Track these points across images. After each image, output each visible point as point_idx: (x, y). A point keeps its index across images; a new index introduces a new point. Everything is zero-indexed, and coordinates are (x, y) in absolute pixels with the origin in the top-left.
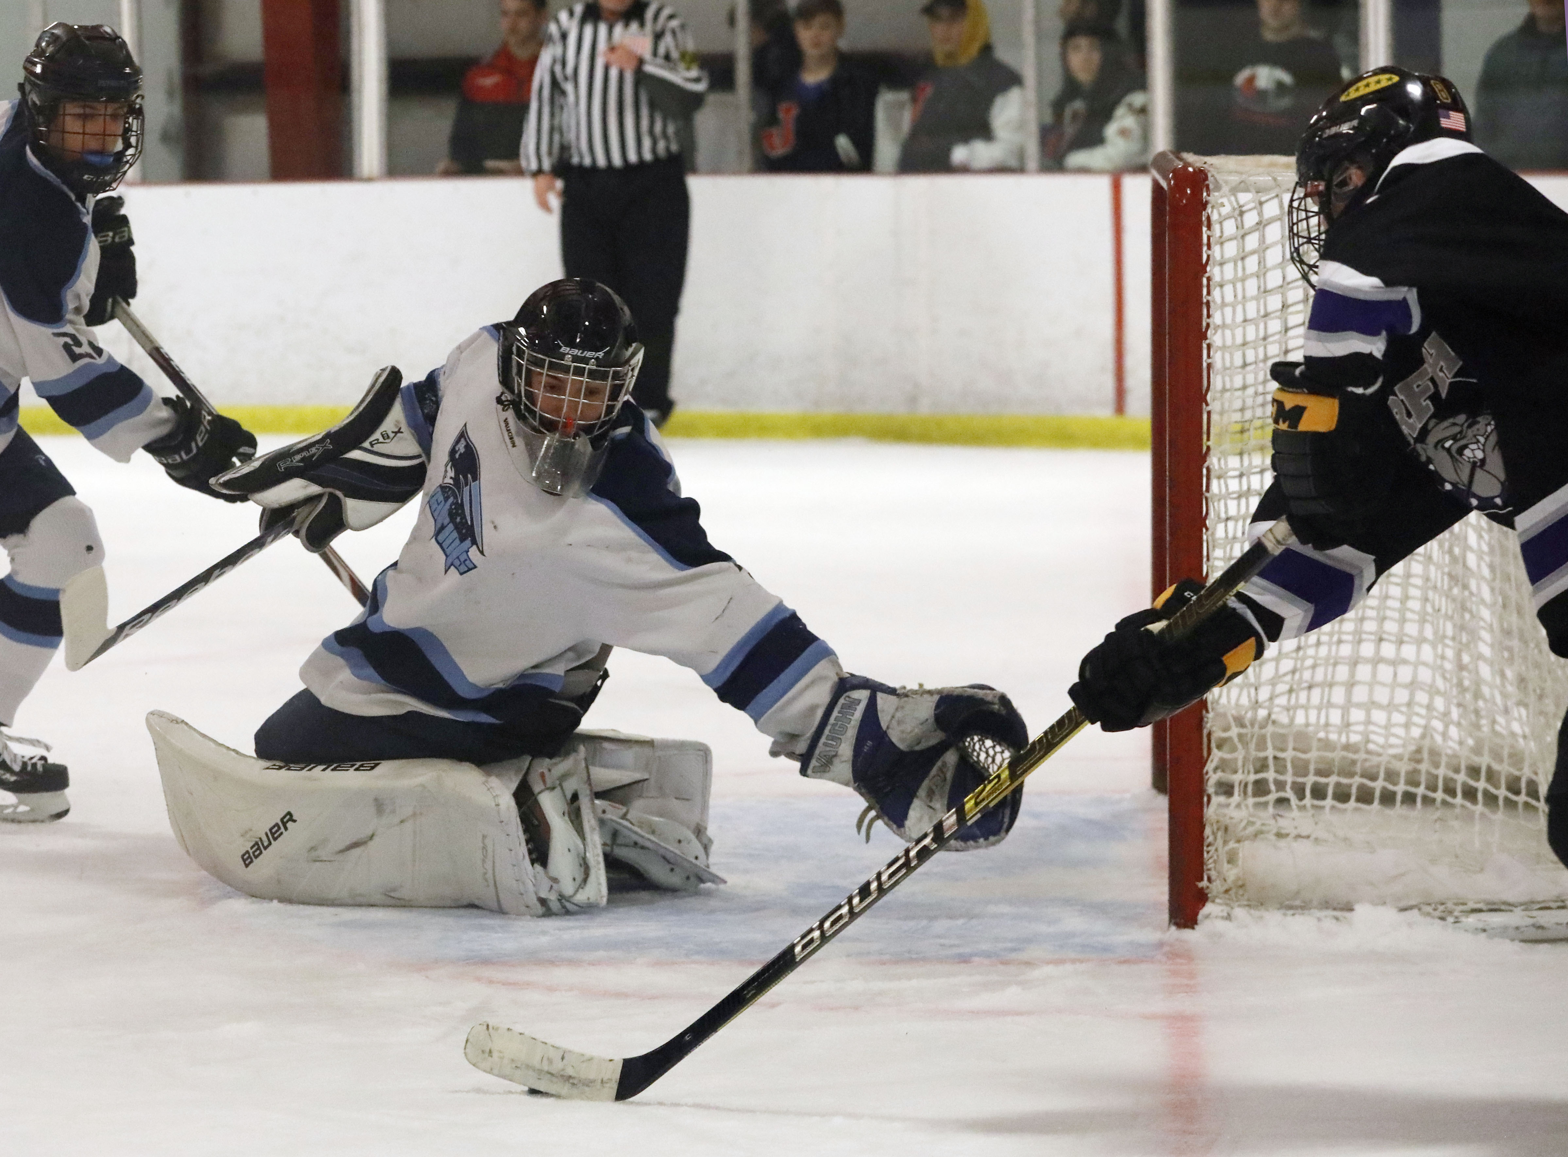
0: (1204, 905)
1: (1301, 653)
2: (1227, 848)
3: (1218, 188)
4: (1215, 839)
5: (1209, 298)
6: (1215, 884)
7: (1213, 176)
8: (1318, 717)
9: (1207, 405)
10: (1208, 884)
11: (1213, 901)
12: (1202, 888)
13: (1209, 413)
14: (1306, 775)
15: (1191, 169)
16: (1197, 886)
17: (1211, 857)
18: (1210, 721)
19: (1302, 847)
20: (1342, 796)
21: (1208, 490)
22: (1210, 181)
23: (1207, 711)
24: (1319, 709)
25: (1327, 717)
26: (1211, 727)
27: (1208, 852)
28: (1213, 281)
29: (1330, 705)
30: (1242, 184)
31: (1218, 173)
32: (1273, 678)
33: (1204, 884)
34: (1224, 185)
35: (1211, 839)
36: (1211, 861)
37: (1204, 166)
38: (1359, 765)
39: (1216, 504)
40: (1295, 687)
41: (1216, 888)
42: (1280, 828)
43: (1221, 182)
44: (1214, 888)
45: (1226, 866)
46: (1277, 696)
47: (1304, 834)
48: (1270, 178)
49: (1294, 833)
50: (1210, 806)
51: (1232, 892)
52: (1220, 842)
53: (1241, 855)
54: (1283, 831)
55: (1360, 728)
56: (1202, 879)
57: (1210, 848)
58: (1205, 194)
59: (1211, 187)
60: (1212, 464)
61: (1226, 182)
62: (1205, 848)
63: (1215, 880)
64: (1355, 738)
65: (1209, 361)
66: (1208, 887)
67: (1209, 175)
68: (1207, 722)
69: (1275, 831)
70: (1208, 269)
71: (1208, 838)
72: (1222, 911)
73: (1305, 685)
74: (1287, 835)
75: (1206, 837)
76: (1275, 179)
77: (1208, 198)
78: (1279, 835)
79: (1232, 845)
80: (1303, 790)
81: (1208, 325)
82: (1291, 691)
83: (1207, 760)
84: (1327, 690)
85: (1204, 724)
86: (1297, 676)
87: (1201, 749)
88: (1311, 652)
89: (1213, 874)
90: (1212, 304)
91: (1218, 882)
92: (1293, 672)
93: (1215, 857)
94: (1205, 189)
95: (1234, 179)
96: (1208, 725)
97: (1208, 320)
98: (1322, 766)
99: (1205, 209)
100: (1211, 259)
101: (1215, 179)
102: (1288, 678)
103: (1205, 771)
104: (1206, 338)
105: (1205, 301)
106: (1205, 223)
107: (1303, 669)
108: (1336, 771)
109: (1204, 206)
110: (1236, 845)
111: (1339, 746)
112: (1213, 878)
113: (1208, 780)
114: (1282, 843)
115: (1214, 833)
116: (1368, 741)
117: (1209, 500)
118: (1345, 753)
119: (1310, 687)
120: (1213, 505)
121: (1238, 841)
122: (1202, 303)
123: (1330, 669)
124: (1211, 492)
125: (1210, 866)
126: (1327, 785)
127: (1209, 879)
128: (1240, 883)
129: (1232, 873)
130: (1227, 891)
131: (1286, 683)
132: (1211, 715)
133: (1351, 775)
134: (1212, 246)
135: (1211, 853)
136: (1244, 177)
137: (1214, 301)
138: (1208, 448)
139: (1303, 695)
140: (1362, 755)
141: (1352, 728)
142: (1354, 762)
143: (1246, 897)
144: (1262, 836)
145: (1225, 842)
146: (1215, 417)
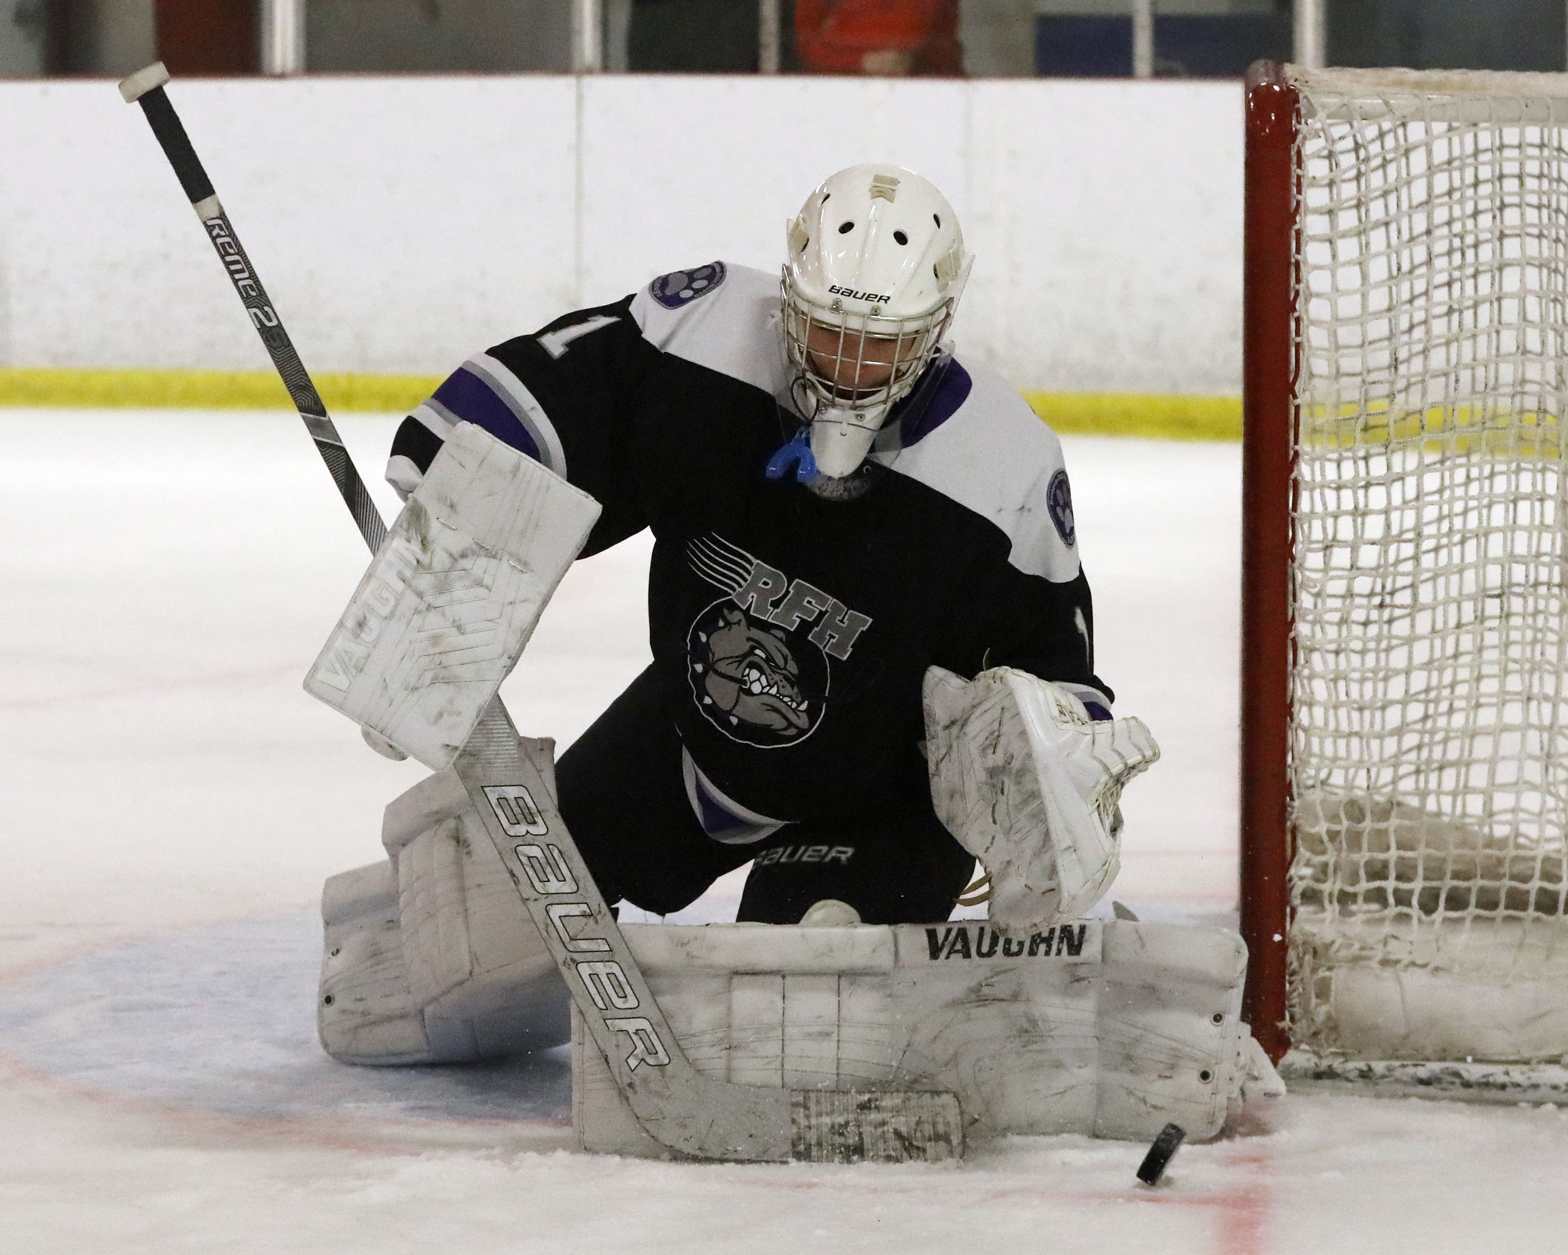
0: (1285, 1053)
1: (1429, 724)
2: (1316, 977)
3: (1312, 114)
4: (1301, 966)
5: (1299, 257)
6: (1299, 1024)
7: (1306, 97)
8: (1454, 806)
9: (1295, 397)
10: (1290, 1024)
11: (1297, 1048)
12: (1283, 1030)
13: (1297, 408)
14: (1441, 878)
15: (1277, 88)
16: (1277, 1027)
17: (1295, 990)
18: (1296, 810)
19: (1414, 980)
20: (1488, 902)
21: (1295, 509)
22: (1302, 105)
23: (1292, 799)
24: (1454, 794)
25: (1464, 805)
26: (1297, 818)
27: (1291, 983)
28: (1305, 234)
29: (1467, 790)
30: (1345, 108)
31: (1312, 93)
32: (1395, 756)
33: (1286, 1024)
34: (1320, 109)
35: (1295, 965)
36: (1295, 994)
37: (1296, 84)
38: (1507, 865)
39: (1306, 527)
40: (1423, 767)
41: (1301, 1028)
42: (1388, 953)
43: (1316, 105)
44: (1298, 1030)
45: (1314, 1001)
46: (1401, 778)
47: (1419, 962)
48: (1380, 101)
49: (1407, 959)
50: (1294, 923)
51: (1322, 1036)
52: (1307, 970)
53: (1333, 987)
54: (1393, 957)
55: (1508, 817)
56: (1283, 1018)
57: (1293, 978)
58: (1294, 122)
59: (1303, 111)
60: (1301, 474)
61: (1324, 107)
62: (1287, 977)
63: (1300, 1020)
64: (1501, 831)
65: (1298, 339)
66: (1290, 1029)
67: (1301, 96)
68: (1292, 813)
69: (1378, 958)
70: (1298, 219)
71: (1291, 963)
72: (1309, 1060)
73: (1435, 765)
74: (1397, 962)
75: (1288, 963)
76: (1387, 103)
77: (1298, 127)
78: (1385, 963)
79: (1322, 973)
80: (1437, 897)
81: (1297, 293)
82: (1418, 772)
83: (1290, 863)
84: (1463, 770)
85: (1287, 815)
86: (1425, 753)
87: (1284, 850)
88: (1442, 722)
89: (1297, 1010)
90: (1302, 265)
91: (1304, 1021)
92: (1419, 747)
93: (1301, 990)
94: (1294, 115)
95: (1333, 101)
96: (1294, 816)
97: (1297, 287)
98: (1460, 867)
99: (1294, 141)
100: (1302, 205)
101: (1308, 100)
102: (1413, 756)
103: (1288, 877)
104: (1295, 310)
105: (1293, 260)
106: (1294, 159)
107: (1431, 745)
108: (1479, 872)
109: (1294, 135)
110: (1328, 974)
111: (1481, 842)
112: (1298, 1016)
113: (1291, 889)
114: (1388, 973)
115: (1300, 960)
116: (1518, 835)
117: (1297, 521)
118: (1488, 851)
119: (1441, 768)
120: (1302, 527)
121: (1330, 969)
122: (1290, 263)
123: (1467, 741)
124: (1299, 511)
125: (1294, 1001)
126: (1469, 890)
127: (1292, 1019)
128: (1331, 1024)
129: (1322, 1011)
130: (1315, 1034)
131: (1410, 763)
132: (1297, 803)
133: (1499, 877)
134: (1303, 189)
135: (1294, 985)
136: (1346, 100)
137: (1305, 262)
138: (1296, 454)
139: (1433, 778)
140: (1511, 852)
141: (1497, 818)
142: (1500, 862)
143: (1339, 1043)
144: (1363, 963)
145: (1314, 970)
146: (1304, 413)
